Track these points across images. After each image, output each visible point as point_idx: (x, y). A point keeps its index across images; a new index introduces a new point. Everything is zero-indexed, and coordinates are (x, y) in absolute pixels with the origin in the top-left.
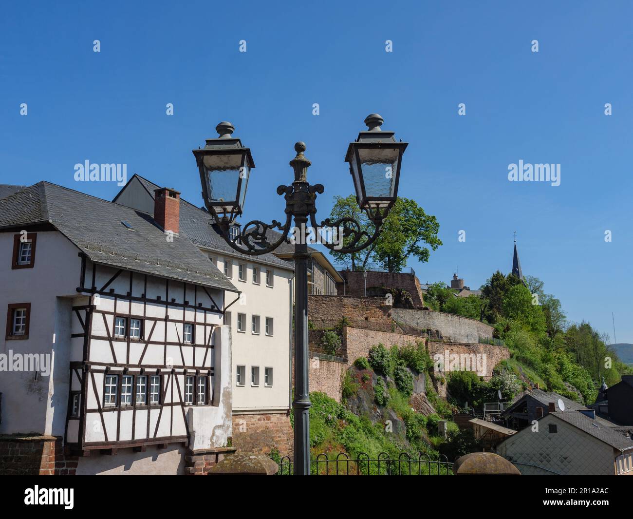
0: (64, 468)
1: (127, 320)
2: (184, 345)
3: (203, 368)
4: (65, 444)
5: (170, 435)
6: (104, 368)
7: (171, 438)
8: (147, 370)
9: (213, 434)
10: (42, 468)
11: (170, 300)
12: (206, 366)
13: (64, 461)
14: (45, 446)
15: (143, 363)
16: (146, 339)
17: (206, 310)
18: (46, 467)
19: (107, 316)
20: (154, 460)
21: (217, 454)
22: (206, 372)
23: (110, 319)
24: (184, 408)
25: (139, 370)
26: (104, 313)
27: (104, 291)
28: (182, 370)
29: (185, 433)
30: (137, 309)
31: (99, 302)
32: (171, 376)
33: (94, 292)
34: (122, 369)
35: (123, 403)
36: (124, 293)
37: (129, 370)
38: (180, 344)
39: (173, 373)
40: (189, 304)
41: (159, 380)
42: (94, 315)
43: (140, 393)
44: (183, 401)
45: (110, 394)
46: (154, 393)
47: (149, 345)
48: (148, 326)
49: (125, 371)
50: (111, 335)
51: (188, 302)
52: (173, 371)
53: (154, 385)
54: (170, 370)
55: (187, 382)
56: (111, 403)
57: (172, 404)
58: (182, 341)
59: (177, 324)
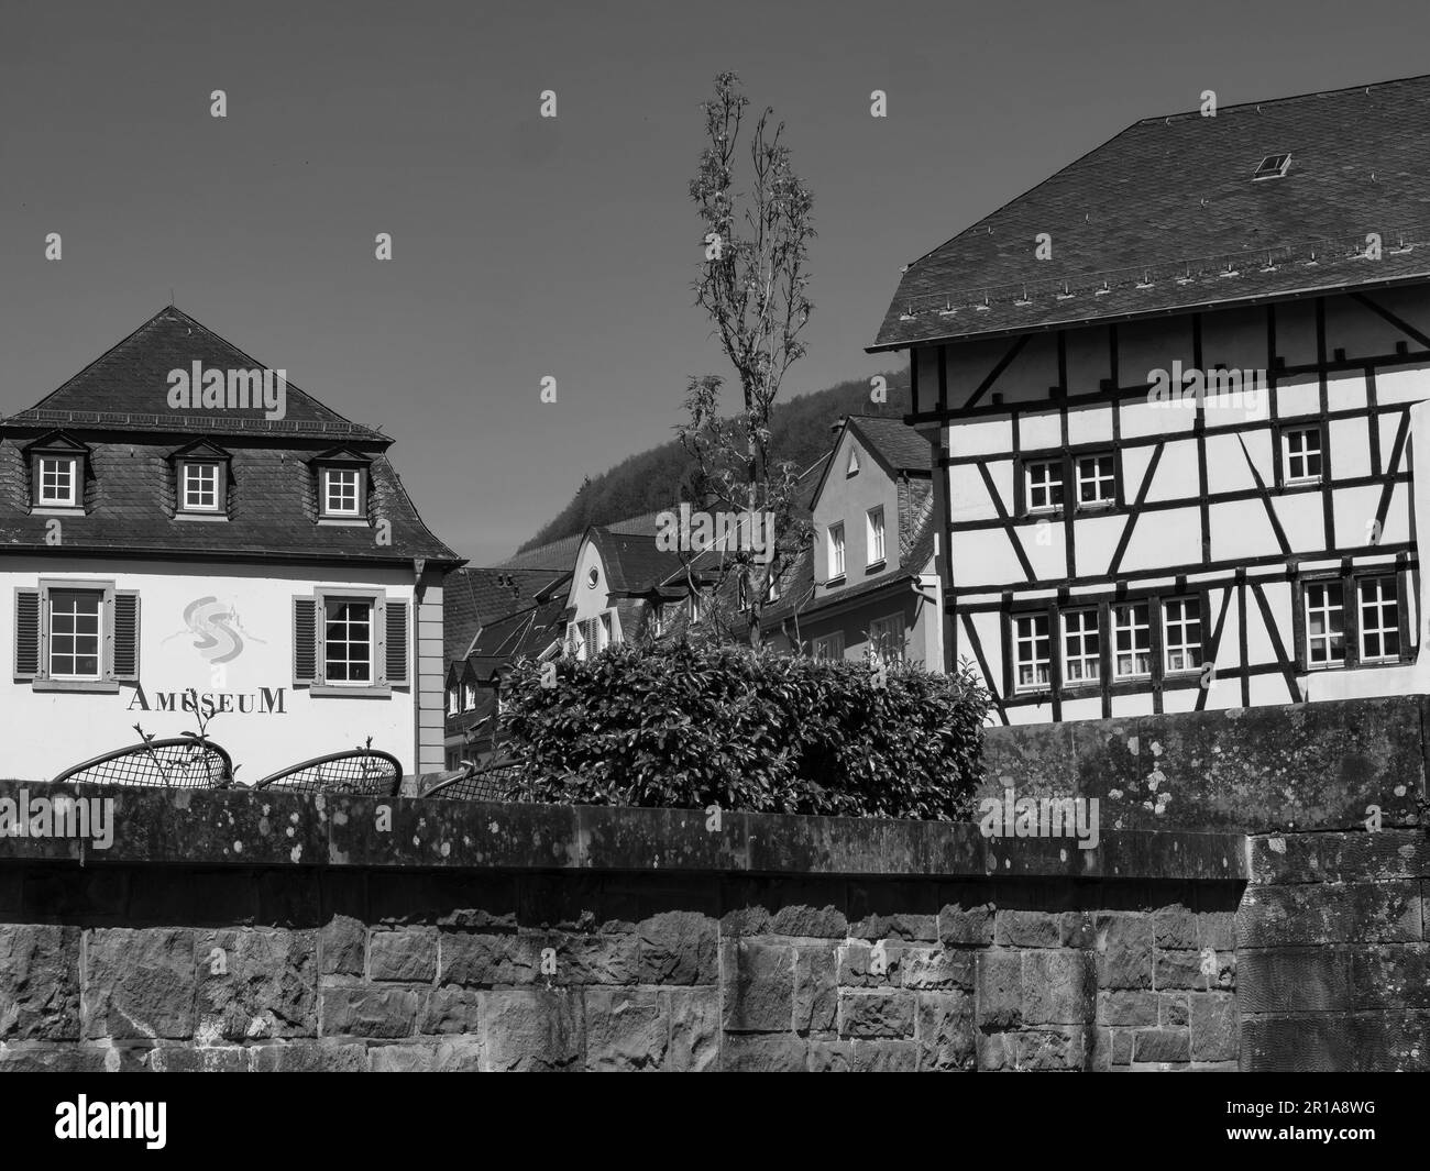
1: (1060, 460)
2: (1280, 490)
3: (1375, 548)
6: (997, 598)
8: (1132, 585)
12: (1384, 541)
15: (1122, 569)
16: (1130, 498)
17: (1370, 367)
19: (989, 465)
22: (1391, 558)
23: (1003, 473)
24: (1298, 680)
25: (1111, 587)
26: (981, 461)
27: (976, 405)
28: (1281, 568)
30: (1090, 426)
31: (965, 438)
32: (1235, 590)
33: (945, 416)
34: (1053, 593)
35: (1075, 680)
36: (1042, 394)
37: (1074, 591)
38: (1261, 493)
39: (1241, 580)
40: (1289, 363)
41: (1199, 607)
42: (953, 470)
43: (1134, 651)
44: (1291, 657)
45: (1034, 661)
46: (1185, 646)
47: (1143, 517)
48: (1134, 463)
49: (1064, 599)
50: (1011, 512)
51: (1281, 360)
52: (1242, 576)
53: (1184, 622)
54: (1230, 574)
55: (1316, 601)
56: (1038, 683)
57: (1244, 672)
58: (1269, 482)
59: (1244, 435)
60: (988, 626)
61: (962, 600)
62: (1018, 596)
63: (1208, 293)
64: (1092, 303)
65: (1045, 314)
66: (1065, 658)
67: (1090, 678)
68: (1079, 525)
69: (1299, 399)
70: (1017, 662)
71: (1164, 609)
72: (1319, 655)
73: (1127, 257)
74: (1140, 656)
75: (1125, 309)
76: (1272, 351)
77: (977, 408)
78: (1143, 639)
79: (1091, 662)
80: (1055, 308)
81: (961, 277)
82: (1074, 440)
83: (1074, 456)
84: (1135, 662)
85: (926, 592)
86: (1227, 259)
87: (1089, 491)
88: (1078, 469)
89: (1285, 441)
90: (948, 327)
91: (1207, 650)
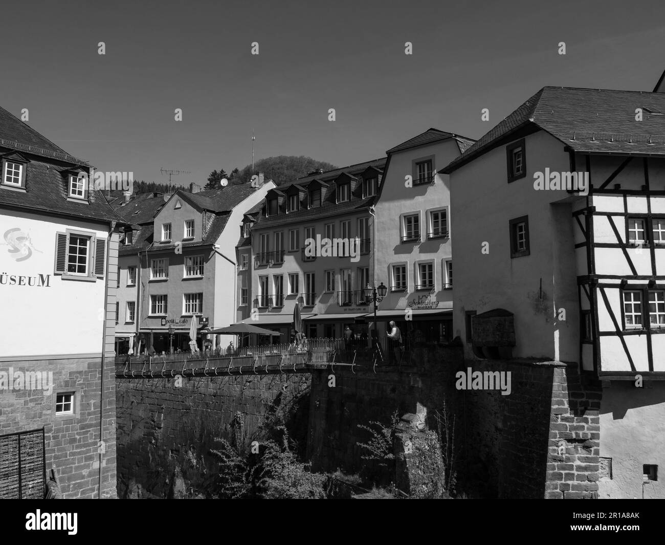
0: (584, 399)
1: (647, 220)
4: (581, 372)
6: (618, 282)
10: (555, 397)
13: (583, 392)
14: (555, 373)
18: (558, 396)
19: (613, 218)
23: (620, 222)
26: (609, 215)
27: (606, 188)
31: (601, 202)
33: (591, 191)
34: (646, 282)
35: (655, 325)
36: (638, 188)
37: (657, 282)
42: (595, 218)
45: (633, 314)
49: (651, 286)
50: (624, 241)
56: (638, 325)
60: (614, 295)
61: (601, 281)
62: (629, 282)
68: (656, 251)
70: (625, 314)
77: (606, 190)
82: (653, 211)
83: (653, 218)
85: (216, 249)
88: (655, 225)
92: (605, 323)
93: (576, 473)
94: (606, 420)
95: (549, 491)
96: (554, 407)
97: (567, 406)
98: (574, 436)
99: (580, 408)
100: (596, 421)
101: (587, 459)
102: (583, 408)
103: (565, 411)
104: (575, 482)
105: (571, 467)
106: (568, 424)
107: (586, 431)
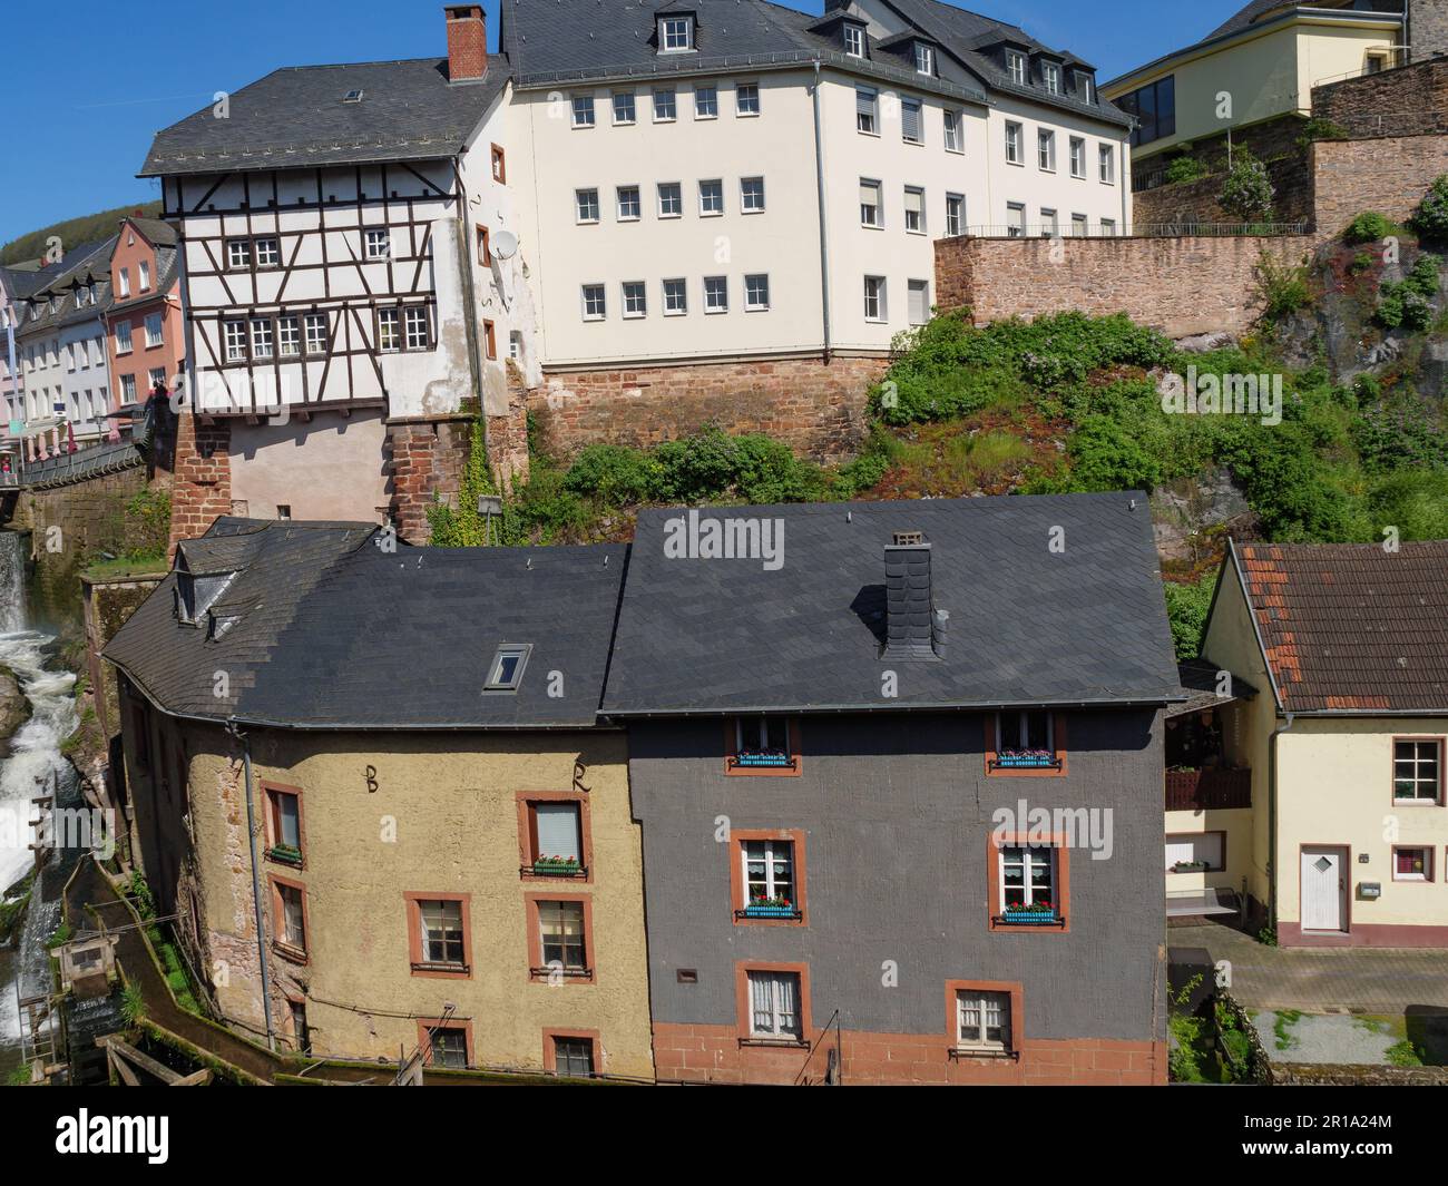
0: (211, 441)
1: (248, 241)
2: (365, 262)
3: (414, 293)
5: (348, 397)
6: (215, 313)
7: (351, 400)
8: (288, 308)
9: (428, 393)
11: (326, 199)
12: (418, 289)
13: (211, 433)
15: (283, 300)
16: (286, 263)
17: (410, 201)
18: (184, 439)
19: (208, 242)
20: (341, 431)
21: (435, 423)
22: (422, 298)
23: (216, 247)
24: (377, 358)
25: (278, 309)
26: (204, 240)
27: (200, 210)
28: (366, 302)
29: (380, 394)
30: (263, 224)
31: (193, 227)
32: (343, 311)
33: (182, 214)
34: (246, 311)
35: (259, 356)
36: (236, 206)
37: (257, 310)
38: (355, 263)
39: (345, 307)
40: (368, 197)
41: (324, 320)
42: (188, 244)
43: (290, 341)
44: (373, 347)
45: (237, 346)
46: (317, 339)
47: (293, 273)
48: (287, 244)
49: (252, 315)
50: (221, 268)
51: (364, 195)
52: (346, 305)
53: (316, 327)
54: (340, 303)
55: (384, 318)
56: (240, 357)
57: (348, 353)
58: (359, 258)
59: (345, 233)
60: (211, 327)
61: (196, 313)
62: (227, 312)
63: (324, 158)
64: (262, 158)
65: (237, 163)
66: (253, 344)
67: (267, 355)
68: (258, 275)
69: (373, 215)
70: (228, 347)
71: (306, 321)
72: (386, 345)
73: (279, 137)
74: (294, 344)
75: (282, 163)
76: (359, 190)
77: (200, 212)
78: (295, 335)
79: (268, 347)
80: (241, 159)
81: (188, 141)
82: (255, 231)
83: (255, 240)
84: (291, 347)
85: (171, 303)
86: (335, 140)
87: (263, 258)
88: (257, 247)
89: (367, 237)
90: (181, 166)
91: (328, 343)
92: (203, 358)
93: (202, 515)
94: (236, 462)
95: (174, 533)
96: (179, 450)
97: (193, 448)
98: (201, 479)
99: (207, 450)
100: (226, 462)
101: (216, 502)
102: (210, 450)
103: (192, 454)
104: (202, 524)
105: (197, 510)
106: (194, 467)
107: (213, 473)
